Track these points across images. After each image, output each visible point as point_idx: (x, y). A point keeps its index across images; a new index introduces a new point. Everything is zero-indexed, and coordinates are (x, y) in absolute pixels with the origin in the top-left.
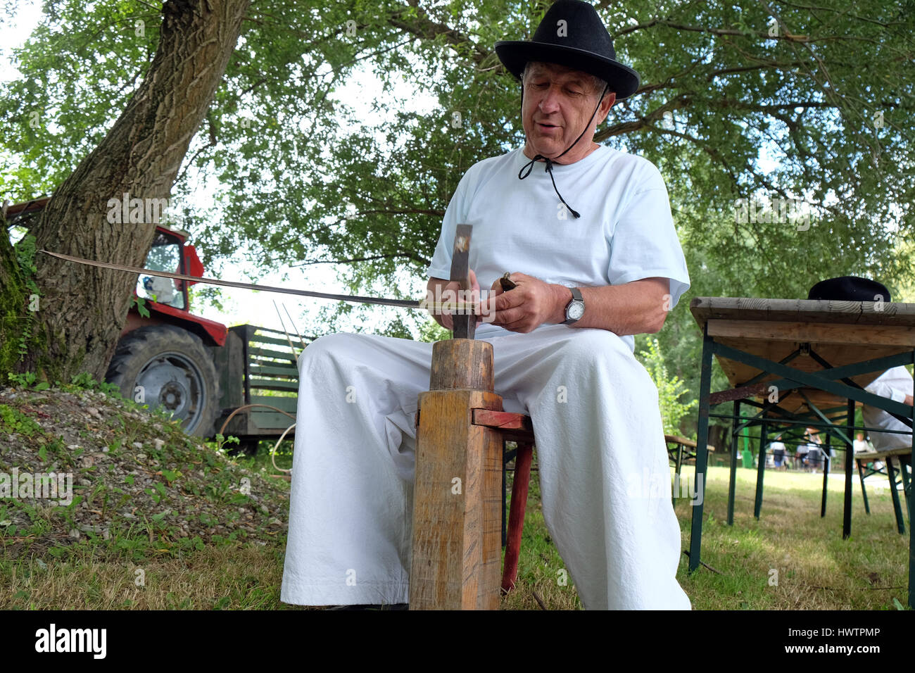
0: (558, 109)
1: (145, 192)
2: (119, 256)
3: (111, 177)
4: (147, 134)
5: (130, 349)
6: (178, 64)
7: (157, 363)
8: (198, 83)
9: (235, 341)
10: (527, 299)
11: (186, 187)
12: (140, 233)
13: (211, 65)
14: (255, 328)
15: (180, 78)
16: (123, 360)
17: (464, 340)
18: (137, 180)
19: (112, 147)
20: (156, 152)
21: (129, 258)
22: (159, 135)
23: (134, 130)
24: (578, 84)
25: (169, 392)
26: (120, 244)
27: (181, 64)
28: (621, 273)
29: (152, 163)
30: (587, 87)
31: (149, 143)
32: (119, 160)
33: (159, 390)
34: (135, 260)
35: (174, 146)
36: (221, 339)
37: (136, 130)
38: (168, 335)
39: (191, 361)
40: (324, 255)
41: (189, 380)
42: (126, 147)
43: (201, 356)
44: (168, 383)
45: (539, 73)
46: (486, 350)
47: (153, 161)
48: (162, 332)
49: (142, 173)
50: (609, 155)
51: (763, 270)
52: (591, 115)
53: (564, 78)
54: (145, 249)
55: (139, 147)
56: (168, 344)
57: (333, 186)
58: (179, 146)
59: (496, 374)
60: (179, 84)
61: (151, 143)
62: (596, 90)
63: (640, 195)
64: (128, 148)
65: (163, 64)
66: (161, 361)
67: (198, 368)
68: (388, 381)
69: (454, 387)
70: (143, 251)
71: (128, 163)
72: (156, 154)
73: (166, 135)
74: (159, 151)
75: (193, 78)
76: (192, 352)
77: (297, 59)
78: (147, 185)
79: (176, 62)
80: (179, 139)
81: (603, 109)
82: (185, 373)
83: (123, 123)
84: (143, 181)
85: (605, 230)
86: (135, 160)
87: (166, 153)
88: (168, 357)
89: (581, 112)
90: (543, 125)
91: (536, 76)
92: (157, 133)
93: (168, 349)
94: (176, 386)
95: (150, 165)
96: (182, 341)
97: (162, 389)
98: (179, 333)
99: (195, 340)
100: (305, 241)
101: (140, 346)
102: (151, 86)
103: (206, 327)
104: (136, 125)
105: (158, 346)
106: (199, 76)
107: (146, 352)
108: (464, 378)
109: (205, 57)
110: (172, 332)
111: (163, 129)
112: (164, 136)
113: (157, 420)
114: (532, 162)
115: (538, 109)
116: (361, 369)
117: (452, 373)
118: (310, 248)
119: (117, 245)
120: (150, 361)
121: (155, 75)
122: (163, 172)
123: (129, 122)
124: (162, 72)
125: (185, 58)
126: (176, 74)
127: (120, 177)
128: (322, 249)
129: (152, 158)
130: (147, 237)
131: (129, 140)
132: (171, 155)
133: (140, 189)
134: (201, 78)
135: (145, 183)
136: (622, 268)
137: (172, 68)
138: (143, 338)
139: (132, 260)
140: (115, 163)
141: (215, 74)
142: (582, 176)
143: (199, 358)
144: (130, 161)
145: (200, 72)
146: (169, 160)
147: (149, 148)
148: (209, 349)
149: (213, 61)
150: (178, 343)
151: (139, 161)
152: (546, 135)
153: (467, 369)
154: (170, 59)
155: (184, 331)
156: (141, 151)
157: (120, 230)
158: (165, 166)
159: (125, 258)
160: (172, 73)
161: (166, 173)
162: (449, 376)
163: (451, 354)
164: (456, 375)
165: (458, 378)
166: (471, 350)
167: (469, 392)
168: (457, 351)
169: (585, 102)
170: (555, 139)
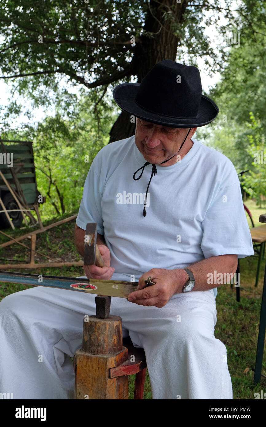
0: (159, 143)
10: (161, 292)
17: (103, 322)
63: (223, 190)
69: (97, 353)
89: (176, 142)
108: (103, 347)
114: (143, 167)
116: (36, 324)
117: (96, 344)
152: (152, 154)
153: (105, 341)
162: (94, 346)
163: (95, 332)
164: (99, 345)
165: (100, 347)
166: (107, 329)
167: (107, 358)
168: (99, 330)
169: (179, 135)
170: (158, 157)
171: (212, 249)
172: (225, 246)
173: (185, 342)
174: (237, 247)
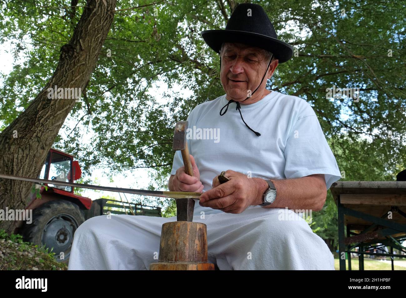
0: (243, 71)
1: (43, 134)
2: (26, 167)
3: (26, 127)
4: (47, 106)
5: (42, 213)
6: (66, 74)
7: (56, 219)
8: (75, 82)
9: (97, 207)
10: (236, 188)
11: (79, 134)
12: (39, 155)
13: (82, 74)
14: (107, 200)
15: (66, 80)
16: (37, 218)
17: (183, 222)
18: (39, 128)
19: (28, 113)
20: (50, 115)
21: (32, 167)
22: (53, 107)
23: (40, 104)
24: (254, 55)
25: (61, 234)
26: (27, 160)
27: (67, 74)
28: (294, 172)
29: (48, 120)
30: (260, 57)
31: (47, 110)
32: (31, 119)
33: (56, 233)
34: (35, 169)
35: (61, 112)
36: (89, 206)
37: (42, 104)
38: (62, 205)
39: (73, 218)
40: (142, 164)
41: (72, 227)
42: (35, 112)
43: (79, 215)
44: (61, 229)
45: (229, 49)
46: (200, 229)
47: (49, 119)
48: (59, 203)
49: (42, 125)
50: (277, 97)
51: (347, 165)
52: (264, 73)
53: (245, 52)
54: (41, 163)
55: (42, 112)
56: (61, 210)
57: (147, 132)
58: (63, 112)
59: (209, 243)
60: (65, 83)
61: (49, 110)
62: (266, 58)
63: (301, 120)
64: (37, 112)
65: (58, 74)
66: (58, 218)
67: (76, 221)
68: (133, 250)
69: (176, 260)
70: (40, 164)
71: (36, 120)
72: (51, 116)
73: (57, 106)
74: (52, 114)
75: (72, 80)
76: (73, 213)
77: (130, 76)
78: (45, 131)
79: (64, 73)
80: (63, 108)
81: (271, 70)
82: (70, 223)
83: (36, 101)
84: (42, 129)
85: (279, 143)
86: (39, 119)
87: (56, 115)
88: (61, 216)
89: (258, 72)
90: (234, 81)
91: (228, 51)
92: (52, 105)
93: (61, 212)
94: (65, 231)
95: (47, 121)
96: (69, 208)
97: (58, 233)
98: (68, 204)
99: (76, 207)
100: (133, 157)
101: (47, 211)
102: (51, 84)
103: (81, 201)
104: (42, 102)
105: (56, 210)
106: (75, 79)
107: (50, 214)
108: (183, 253)
109: (79, 71)
110: (64, 204)
111: (55, 104)
112: (56, 107)
113: (38, 255)
115: (230, 71)
116: (113, 242)
117: (174, 249)
118: (135, 161)
119: (26, 161)
120: (52, 219)
121: (54, 79)
122: (54, 124)
123: (39, 101)
124: (57, 77)
125: (69, 71)
126: (64, 78)
127: (30, 127)
128: (141, 161)
129: (48, 118)
130: (43, 157)
131: (38, 109)
132: (59, 116)
133: (40, 133)
134: (76, 80)
135: (43, 130)
136: (294, 169)
137: (62, 76)
138: (49, 207)
139: (33, 168)
140: (29, 120)
141: (84, 79)
142: (262, 109)
143: (77, 216)
144: (37, 119)
145: (76, 77)
146: (57, 118)
147: (47, 113)
148: (83, 211)
149: (83, 73)
150: (67, 209)
151: (42, 119)
152: (236, 87)
153: (185, 245)
154: (62, 72)
155: (70, 202)
156: (43, 114)
157: (28, 153)
158: (55, 121)
159: (30, 167)
160: (62, 78)
161: (55, 125)
162: (172, 251)
163: (174, 234)
164: (177, 250)
165: (179, 253)
166: (189, 230)
167: (186, 265)
168: (178, 231)
169: (260, 66)
170: (242, 89)
171: (297, 171)
172: (310, 168)
173: (285, 237)
174: (323, 168)
